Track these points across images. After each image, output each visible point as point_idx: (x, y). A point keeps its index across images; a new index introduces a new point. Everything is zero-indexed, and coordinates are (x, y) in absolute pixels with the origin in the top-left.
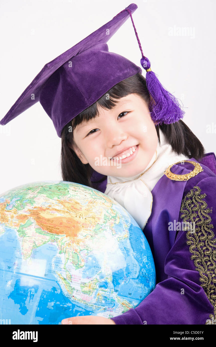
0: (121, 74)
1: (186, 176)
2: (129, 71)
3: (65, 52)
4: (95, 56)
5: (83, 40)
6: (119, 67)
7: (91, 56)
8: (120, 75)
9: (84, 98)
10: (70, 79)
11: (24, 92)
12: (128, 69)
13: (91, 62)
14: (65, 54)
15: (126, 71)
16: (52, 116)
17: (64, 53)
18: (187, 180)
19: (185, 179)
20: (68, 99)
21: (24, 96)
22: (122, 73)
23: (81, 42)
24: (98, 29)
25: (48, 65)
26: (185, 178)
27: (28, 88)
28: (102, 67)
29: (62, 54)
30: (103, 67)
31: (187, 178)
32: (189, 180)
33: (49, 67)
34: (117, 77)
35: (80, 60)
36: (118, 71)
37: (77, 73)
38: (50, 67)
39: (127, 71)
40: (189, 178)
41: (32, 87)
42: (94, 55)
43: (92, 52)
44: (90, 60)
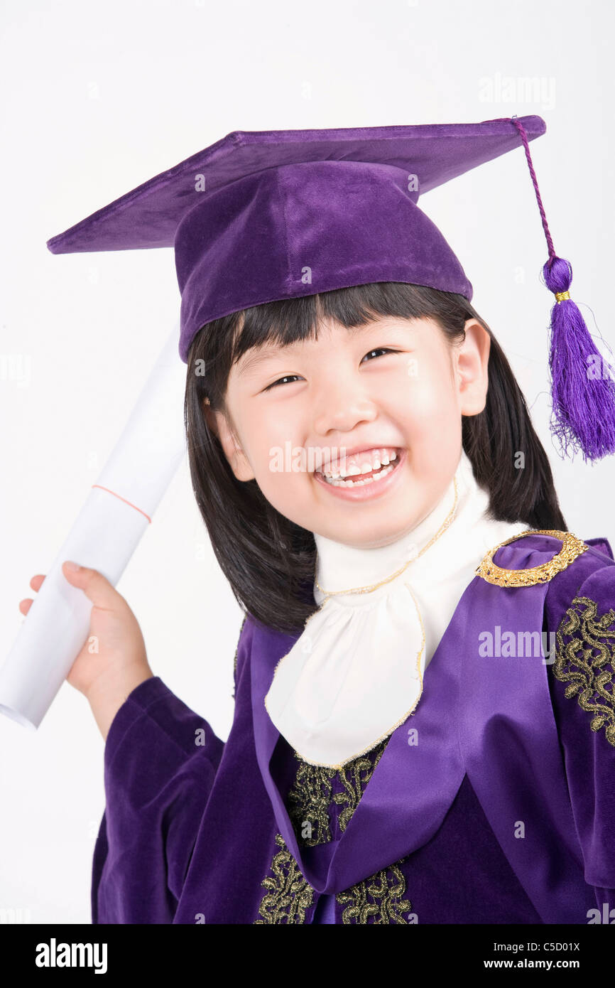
0: (413, 266)
1: (543, 571)
2: (438, 271)
3: (300, 131)
4: (371, 186)
5: (362, 129)
6: (419, 247)
7: (362, 181)
8: (411, 266)
9: (288, 273)
10: (277, 209)
11: (145, 183)
12: (440, 267)
13: (352, 196)
14: (297, 135)
15: (431, 268)
16: (187, 287)
17: (295, 131)
18: (549, 580)
19: (541, 579)
20: (245, 257)
21: (140, 192)
22: (418, 266)
23: (355, 129)
24: (416, 126)
25: (240, 135)
26: (542, 575)
27: (162, 177)
28: (375, 223)
29: (289, 132)
30: (377, 224)
31: (548, 574)
32: (553, 579)
33: (238, 140)
34: (399, 265)
35: (329, 175)
36: (411, 255)
37: (304, 203)
38: (240, 142)
39: (433, 270)
40: (552, 573)
41: (170, 178)
42: (371, 184)
43: (369, 171)
44: (355, 189)
